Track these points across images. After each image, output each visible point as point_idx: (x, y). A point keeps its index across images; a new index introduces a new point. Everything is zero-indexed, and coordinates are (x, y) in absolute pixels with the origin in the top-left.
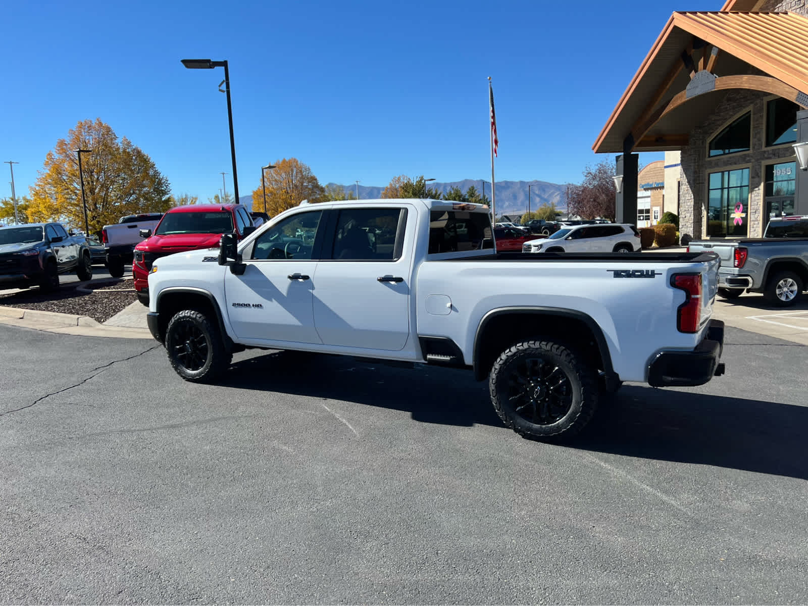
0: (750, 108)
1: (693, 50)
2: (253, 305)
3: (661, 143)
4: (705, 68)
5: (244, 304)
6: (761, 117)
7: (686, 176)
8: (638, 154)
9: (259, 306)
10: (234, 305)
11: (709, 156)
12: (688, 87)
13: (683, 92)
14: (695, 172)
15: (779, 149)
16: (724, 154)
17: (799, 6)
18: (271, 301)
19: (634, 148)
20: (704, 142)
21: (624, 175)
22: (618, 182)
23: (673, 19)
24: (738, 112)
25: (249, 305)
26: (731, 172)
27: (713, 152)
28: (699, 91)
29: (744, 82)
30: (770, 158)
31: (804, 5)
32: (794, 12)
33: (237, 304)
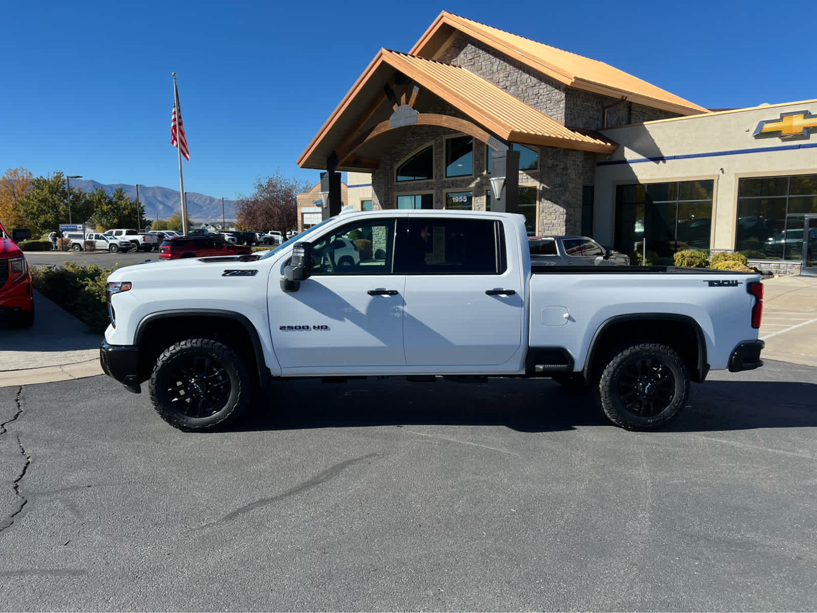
0: (432, 143)
1: (395, 85)
2: (314, 327)
3: (357, 165)
4: (407, 103)
5: (300, 327)
6: (442, 152)
7: (378, 197)
8: (340, 173)
9: (322, 328)
10: (282, 328)
11: (397, 181)
12: (392, 118)
13: (387, 121)
14: (386, 195)
15: (456, 180)
16: (415, 180)
17: (470, 64)
18: (342, 320)
19: (338, 166)
20: (392, 167)
21: (330, 191)
22: (325, 197)
23: (381, 54)
24: (421, 145)
25: (308, 327)
26: (416, 196)
27: (400, 178)
28: (402, 123)
29: (444, 121)
30: (450, 187)
31: (475, 63)
32: (467, 67)
33: (288, 327)
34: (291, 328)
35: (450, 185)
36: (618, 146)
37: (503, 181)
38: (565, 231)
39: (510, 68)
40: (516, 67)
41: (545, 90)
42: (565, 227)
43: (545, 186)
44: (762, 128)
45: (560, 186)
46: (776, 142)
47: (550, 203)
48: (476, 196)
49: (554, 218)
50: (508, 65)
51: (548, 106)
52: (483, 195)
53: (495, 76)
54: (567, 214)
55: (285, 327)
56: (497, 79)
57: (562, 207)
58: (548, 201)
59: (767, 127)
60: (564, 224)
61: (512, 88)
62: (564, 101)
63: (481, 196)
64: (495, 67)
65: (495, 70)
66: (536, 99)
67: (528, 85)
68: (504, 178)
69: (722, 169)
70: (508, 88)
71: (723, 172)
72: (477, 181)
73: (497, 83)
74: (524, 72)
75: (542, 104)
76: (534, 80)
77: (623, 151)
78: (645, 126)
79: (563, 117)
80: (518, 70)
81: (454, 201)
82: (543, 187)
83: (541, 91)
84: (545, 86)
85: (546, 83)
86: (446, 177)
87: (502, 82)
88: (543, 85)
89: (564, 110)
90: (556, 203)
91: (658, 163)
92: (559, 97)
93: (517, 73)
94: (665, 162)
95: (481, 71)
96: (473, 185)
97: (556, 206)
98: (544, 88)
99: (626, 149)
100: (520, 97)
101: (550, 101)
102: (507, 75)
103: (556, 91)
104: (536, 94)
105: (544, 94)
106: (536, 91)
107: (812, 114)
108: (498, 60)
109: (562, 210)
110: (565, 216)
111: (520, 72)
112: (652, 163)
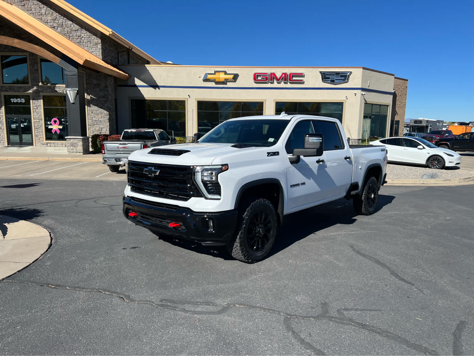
2: (301, 184)
5: (297, 184)
9: (304, 184)
10: (291, 186)
15: (14, 86)
25: (299, 184)
30: (7, 91)
31: (25, 5)
32: (17, 6)
34: (294, 186)
35: (8, 89)
36: (131, 78)
37: (76, 91)
38: (109, 125)
39: (55, 14)
40: (62, 15)
41: (86, 35)
42: (108, 123)
43: (92, 96)
44: (207, 77)
45: (103, 97)
46: (213, 84)
47: (97, 107)
48: (33, 99)
49: (101, 117)
50: (54, 12)
51: (89, 45)
52: (40, 99)
53: (44, 18)
54: (109, 115)
56: (46, 19)
57: (106, 110)
58: (95, 107)
59: (209, 77)
60: (108, 121)
61: (59, 28)
62: (100, 45)
63: (38, 100)
64: (43, 11)
65: (44, 13)
66: (79, 39)
67: (72, 29)
68: (77, 89)
69: (189, 95)
70: (56, 28)
71: (190, 97)
72: (34, 89)
73: (46, 23)
74: (68, 19)
75: (84, 43)
76: (77, 27)
77: (134, 80)
78: (146, 67)
79: (101, 54)
80: (62, 17)
81: (12, 102)
82: (91, 97)
83: (82, 35)
84: (85, 32)
85: (86, 30)
86: (3, 83)
87: (50, 22)
88: (84, 31)
89: (101, 50)
90: (102, 108)
91: (155, 89)
92: (97, 41)
93: (62, 19)
94: (159, 89)
95: (31, 12)
96: (31, 91)
97: (101, 110)
98: (85, 34)
99: (136, 79)
100: (66, 35)
101: (90, 43)
102: (54, 19)
103: (94, 37)
104: (79, 36)
105: (85, 37)
106: (78, 33)
107: (228, 73)
108: (45, 7)
109: (106, 112)
110: (108, 116)
111: (65, 19)
112: (151, 89)
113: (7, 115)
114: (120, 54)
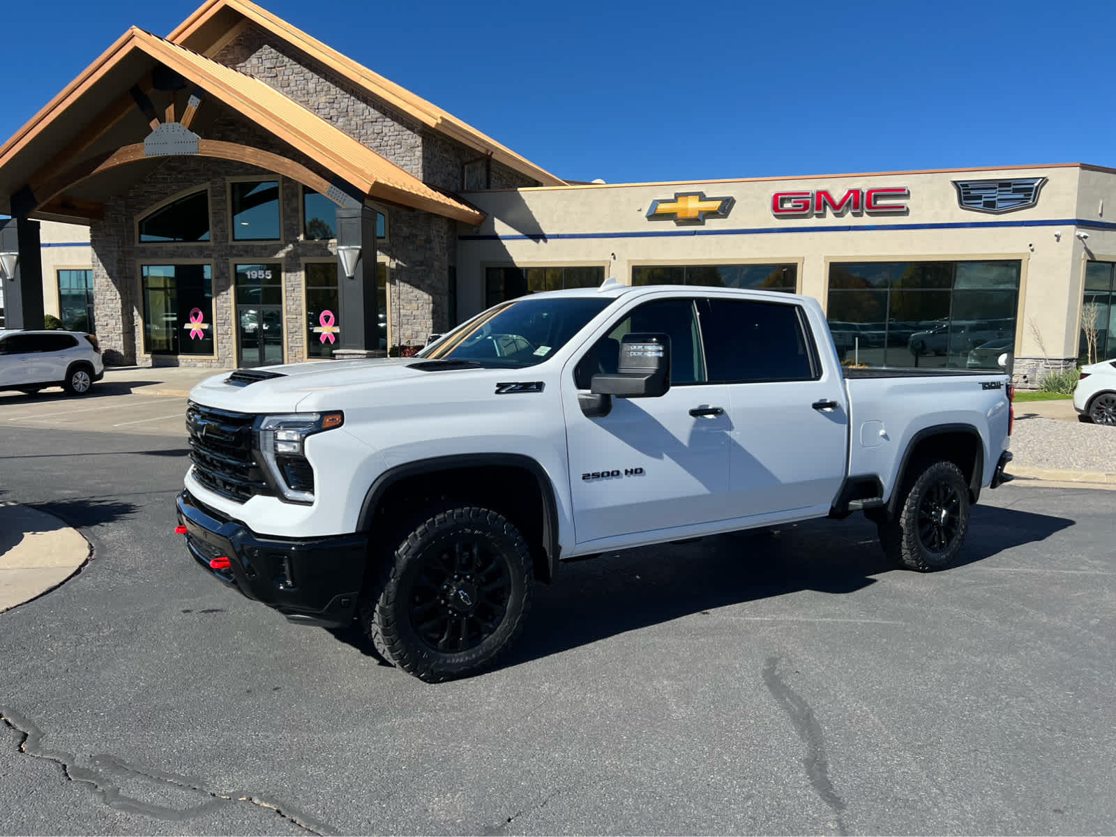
0: (206, 186)
1: (152, 89)
2: (626, 472)
3: (66, 211)
4: (178, 118)
5: (608, 473)
6: (225, 201)
7: (103, 265)
8: (39, 222)
9: (639, 471)
10: (586, 477)
11: (141, 242)
12: (148, 140)
13: (138, 145)
14: (119, 261)
15: (253, 246)
16: (175, 241)
17: (270, 75)
18: (661, 457)
19: (36, 211)
20: (130, 218)
21: (20, 252)
22: (10, 262)
23: (132, 37)
24: (185, 188)
25: (618, 472)
27: (144, 237)
28: (171, 150)
30: (241, 256)
31: (277, 76)
32: (264, 79)
33: (593, 474)
34: (596, 476)
35: (242, 253)
36: (486, 219)
37: (358, 251)
38: (431, 326)
39: (335, 90)
40: (346, 91)
41: (392, 129)
42: (431, 320)
43: (400, 263)
44: (656, 209)
45: (422, 264)
46: (670, 226)
47: (409, 286)
48: (287, 271)
49: (416, 308)
50: (332, 85)
51: (398, 151)
52: (300, 271)
53: (313, 99)
54: (433, 303)
55: (589, 475)
56: (316, 104)
57: (427, 292)
58: (406, 285)
59: (662, 208)
60: (430, 316)
61: (341, 120)
62: (420, 148)
63: (296, 272)
64: (311, 86)
65: (312, 91)
66: (378, 140)
67: (365, 119)
68: (360, 247)
69: (613, 254)
70: (335, 119)
71: (614, 258)
72: (289, 249)
73: (316, 110)
74: (359, 99)
75: (389, 148)
76: (375, 114)
77: (493, 224)
78: (520, 193)
79: (420, 170)
80: (348, 96)
81: (249, 277)
82: (397, 264)
83: (386, 130)
84: (391, 123)
85: (392, 120)
86: (234, 240)
87: (324, 109)
88: (389, 122)
89: (421, 161)
90: (418, 287)
91: (538, 242)
92: (413, 141)
93: (347, 100)
94: (546, 242)
95: (288, 88)
96: (281, 254)
97: (417, 292)
98: (390, 127)
99: (496, 221)
100: (354, 134)
101: (399, 146)
102: (332, 100)
103: (409, 132)
104: (378, 134)
105: (390, 134)
106: (378, 128)
107: (707, 196)
108: (316, 76)
109: (426, 296)
110: (431, 305)
111: (353, 98)
112: (530, 242)
113: (239, 305)
114: (466, 167)
